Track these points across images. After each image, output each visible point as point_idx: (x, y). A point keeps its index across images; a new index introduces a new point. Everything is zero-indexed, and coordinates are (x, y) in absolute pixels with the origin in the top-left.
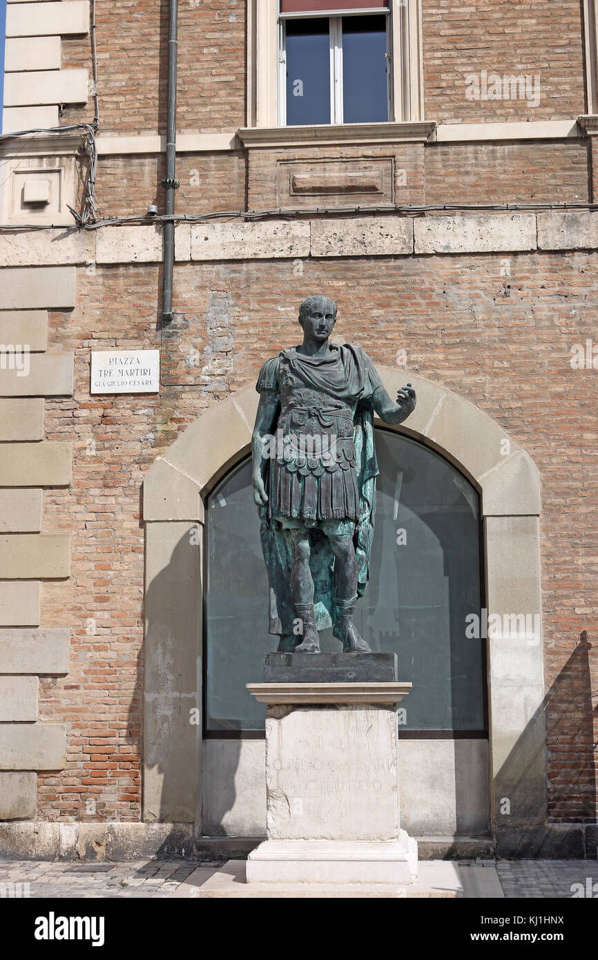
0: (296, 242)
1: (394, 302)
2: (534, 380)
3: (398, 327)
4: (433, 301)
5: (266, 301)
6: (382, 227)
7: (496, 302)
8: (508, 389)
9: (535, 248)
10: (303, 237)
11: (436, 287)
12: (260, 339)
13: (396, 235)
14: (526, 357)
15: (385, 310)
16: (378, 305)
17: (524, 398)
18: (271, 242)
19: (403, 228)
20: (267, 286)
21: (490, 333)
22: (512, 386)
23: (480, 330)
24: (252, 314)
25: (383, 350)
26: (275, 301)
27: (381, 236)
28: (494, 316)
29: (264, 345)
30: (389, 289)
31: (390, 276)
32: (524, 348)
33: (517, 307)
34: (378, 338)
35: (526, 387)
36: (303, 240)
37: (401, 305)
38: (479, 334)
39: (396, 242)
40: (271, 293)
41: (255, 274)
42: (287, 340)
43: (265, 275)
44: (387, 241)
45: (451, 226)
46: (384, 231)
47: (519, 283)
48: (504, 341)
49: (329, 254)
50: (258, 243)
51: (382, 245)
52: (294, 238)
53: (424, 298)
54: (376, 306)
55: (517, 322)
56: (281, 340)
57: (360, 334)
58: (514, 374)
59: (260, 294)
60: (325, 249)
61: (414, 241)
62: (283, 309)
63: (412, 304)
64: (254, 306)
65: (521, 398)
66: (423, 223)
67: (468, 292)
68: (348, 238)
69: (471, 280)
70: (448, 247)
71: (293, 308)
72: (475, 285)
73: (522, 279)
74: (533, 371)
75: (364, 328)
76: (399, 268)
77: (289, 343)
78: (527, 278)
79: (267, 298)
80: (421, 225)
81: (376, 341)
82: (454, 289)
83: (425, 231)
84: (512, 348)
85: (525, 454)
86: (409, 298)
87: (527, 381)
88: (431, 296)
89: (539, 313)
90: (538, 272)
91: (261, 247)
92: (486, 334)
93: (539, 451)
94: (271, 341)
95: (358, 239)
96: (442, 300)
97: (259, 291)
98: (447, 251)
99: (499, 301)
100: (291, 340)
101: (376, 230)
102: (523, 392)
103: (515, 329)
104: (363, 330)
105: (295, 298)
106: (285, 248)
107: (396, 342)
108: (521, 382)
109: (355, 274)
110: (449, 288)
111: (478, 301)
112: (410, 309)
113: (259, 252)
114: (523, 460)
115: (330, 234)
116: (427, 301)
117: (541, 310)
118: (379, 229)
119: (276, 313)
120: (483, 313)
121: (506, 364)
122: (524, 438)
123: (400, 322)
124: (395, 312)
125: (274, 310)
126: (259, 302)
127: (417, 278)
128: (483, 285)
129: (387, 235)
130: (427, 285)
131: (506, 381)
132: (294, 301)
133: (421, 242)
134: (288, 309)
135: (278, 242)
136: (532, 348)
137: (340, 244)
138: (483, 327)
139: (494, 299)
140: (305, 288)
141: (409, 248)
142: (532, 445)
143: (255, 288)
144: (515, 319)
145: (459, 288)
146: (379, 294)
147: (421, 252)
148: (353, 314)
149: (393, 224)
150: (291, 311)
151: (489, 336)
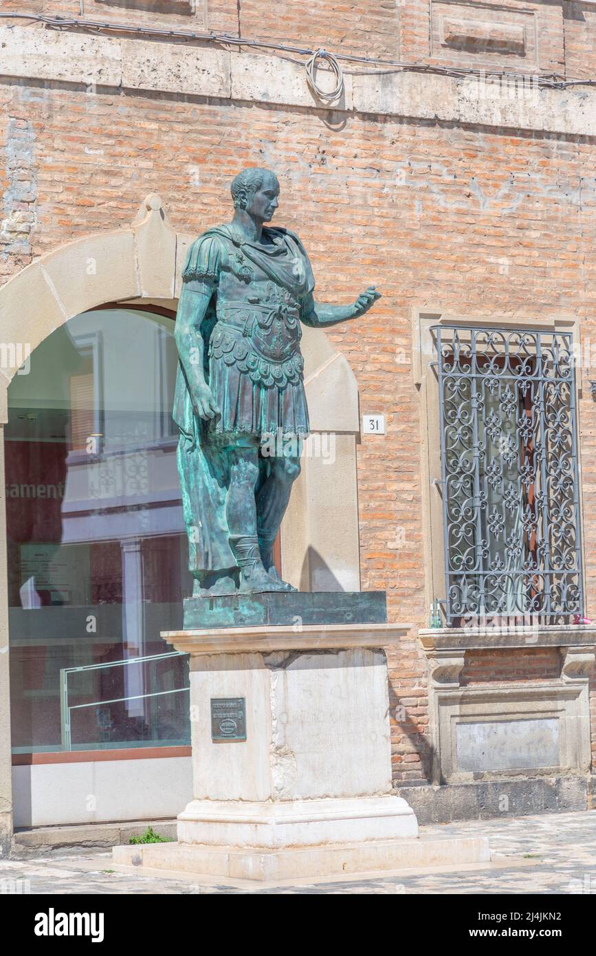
0: (107, 65)
1: (210, 157)
2: (348, 269)
3: (215, 189)
4: (250, 160)
5: (72, 139)
6: (198, 59)
7: (312, 170)
8: (324, 278)
9: (351, 109)
10: (113, 59)
11: (251, 143)
12: (68, 189)
13: (213, 72)
14: (341, 240)
15: (200, 166)
16: (194, 159)
17: (340, 290)
18: (78, 60)
19: (220, 64)
20: (71, 118)
21: (307, 208)
22: (329, 276)
23: (296, 202)
24: (57, 154)
25: (200, 217)
26: (82, 141)
27: (197, 71)
28: (310, 187)
29: (71, 197)
30: (204, 140)
31: (205, 122)
32: (339, 229)
33: (333, 178)
34: (194, 201)
35: (341, 277)
36: (114, 63)
37: (217, 162)
38: (295, 207)
39: (214, 80)
40: (77, 129)
41: (58, 102)
42: (97, 193)
43: (70, 104)
44: (204, 77)
45: (269, 68)
46: (200, 64)
47: (334, 149)
48: (319, 219)
49: (142, 87)
50: (64, 61)
51: (199, 82)
52: (104, 59)
53: (241, 157)
54: (191, 161)
55: (332, 196)
56: (90, 193)
57: (175, 194)
58: (329, 260)
59: (64, 128)
60: (138, 80)
61: (232, 82)
62: (91, 152)
63: (229, 162)
64: (58, 144)
65: (337, 290)
66: (240, 59)
67: (284, 154)
68: (162, 68)
69: (287, 138)
70: (265, 95)
71: (102, 152)
72: (291, 145)
73: (335, 143)
74: (348, 259)
75: (179, 187)
76: (215, 114)
77: (98, 197)
78: (342, 144)
79: (72, 134)
80: (240, 62)
81: (192, 205)
82: (271, 146)
83: (242, 71)
84: (328, 228)
85: (343, 360)
86: (225, 154)
87: (342, 270)
88: (247, 154)
89: (353, 188)
90: (352, 138)
91: (67, 66)
92: (303, 209)
93: (355, 355)
94: (79, 194)
95: (173, 70)
96: (258, 161)
97: (64, 124)
98: (265, 100)
99: (315, 169)
100: (102, 194)
101: (191, 61)
102: (339, 284)
103: (330, 205)
104: (178, 188)
105: (103, 138)
106: (95, 71)
107: (212, 208)
108: (336, 270)
109: (168, 116)
110: (266, 147)
111: (293, 166)
112: (225, 168)
113: (66, 73)
114: (342, 366)
115: (143, 60)
116: (242, 160)
117: (355, 184)
118: (195, 61)
119: (83, 157)
120: (300, 182)
121: (321, 248)
122: (340, 339)
123: (217, 183)
124: (211, 170)
125: (80, 152)
126: (64, 139)
127: (233, 129)
128: (299, 147)
129: (204, 70)
130: (242, 140)
131: (322, 268)
132: (103, 143)
133: (239, 85)
134: (98, 152)
135: (86, 62)
136: (346, 230)
137: (153, 74)
138: (300, 199)
139: (310, 166)
140: (114, 127)
141: (226, 90)
142: (347, 348)
143: (58, 120)
144: (330, 193)
145: (275, 148)
146: (193, 145)
147: (239, 97)
148: (167, 167)
149: (210, 57)
150: (100, 156)
151: (305, 211)
